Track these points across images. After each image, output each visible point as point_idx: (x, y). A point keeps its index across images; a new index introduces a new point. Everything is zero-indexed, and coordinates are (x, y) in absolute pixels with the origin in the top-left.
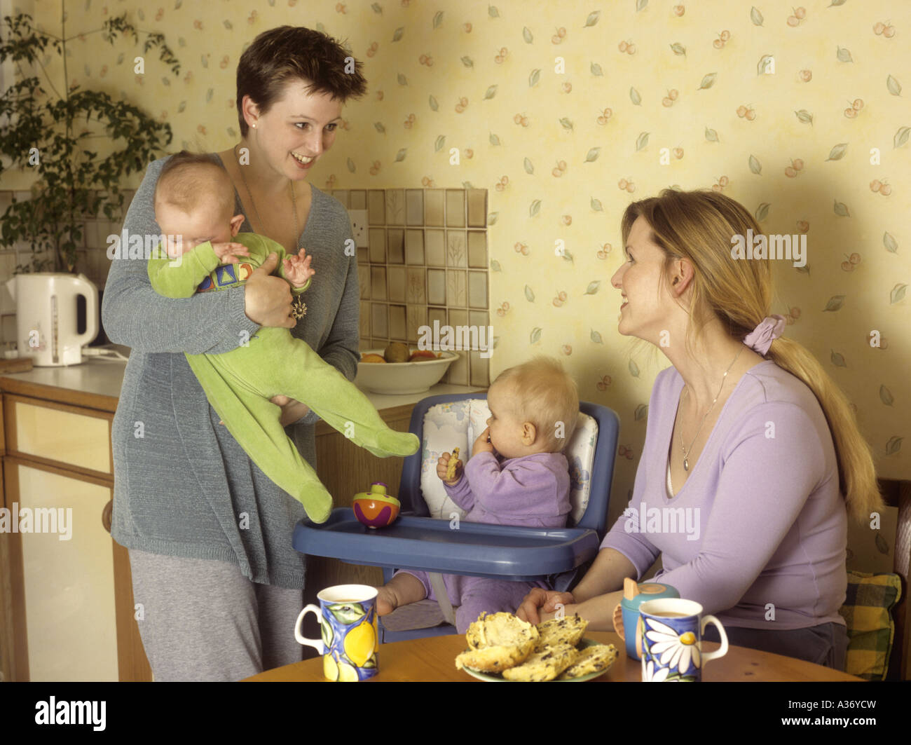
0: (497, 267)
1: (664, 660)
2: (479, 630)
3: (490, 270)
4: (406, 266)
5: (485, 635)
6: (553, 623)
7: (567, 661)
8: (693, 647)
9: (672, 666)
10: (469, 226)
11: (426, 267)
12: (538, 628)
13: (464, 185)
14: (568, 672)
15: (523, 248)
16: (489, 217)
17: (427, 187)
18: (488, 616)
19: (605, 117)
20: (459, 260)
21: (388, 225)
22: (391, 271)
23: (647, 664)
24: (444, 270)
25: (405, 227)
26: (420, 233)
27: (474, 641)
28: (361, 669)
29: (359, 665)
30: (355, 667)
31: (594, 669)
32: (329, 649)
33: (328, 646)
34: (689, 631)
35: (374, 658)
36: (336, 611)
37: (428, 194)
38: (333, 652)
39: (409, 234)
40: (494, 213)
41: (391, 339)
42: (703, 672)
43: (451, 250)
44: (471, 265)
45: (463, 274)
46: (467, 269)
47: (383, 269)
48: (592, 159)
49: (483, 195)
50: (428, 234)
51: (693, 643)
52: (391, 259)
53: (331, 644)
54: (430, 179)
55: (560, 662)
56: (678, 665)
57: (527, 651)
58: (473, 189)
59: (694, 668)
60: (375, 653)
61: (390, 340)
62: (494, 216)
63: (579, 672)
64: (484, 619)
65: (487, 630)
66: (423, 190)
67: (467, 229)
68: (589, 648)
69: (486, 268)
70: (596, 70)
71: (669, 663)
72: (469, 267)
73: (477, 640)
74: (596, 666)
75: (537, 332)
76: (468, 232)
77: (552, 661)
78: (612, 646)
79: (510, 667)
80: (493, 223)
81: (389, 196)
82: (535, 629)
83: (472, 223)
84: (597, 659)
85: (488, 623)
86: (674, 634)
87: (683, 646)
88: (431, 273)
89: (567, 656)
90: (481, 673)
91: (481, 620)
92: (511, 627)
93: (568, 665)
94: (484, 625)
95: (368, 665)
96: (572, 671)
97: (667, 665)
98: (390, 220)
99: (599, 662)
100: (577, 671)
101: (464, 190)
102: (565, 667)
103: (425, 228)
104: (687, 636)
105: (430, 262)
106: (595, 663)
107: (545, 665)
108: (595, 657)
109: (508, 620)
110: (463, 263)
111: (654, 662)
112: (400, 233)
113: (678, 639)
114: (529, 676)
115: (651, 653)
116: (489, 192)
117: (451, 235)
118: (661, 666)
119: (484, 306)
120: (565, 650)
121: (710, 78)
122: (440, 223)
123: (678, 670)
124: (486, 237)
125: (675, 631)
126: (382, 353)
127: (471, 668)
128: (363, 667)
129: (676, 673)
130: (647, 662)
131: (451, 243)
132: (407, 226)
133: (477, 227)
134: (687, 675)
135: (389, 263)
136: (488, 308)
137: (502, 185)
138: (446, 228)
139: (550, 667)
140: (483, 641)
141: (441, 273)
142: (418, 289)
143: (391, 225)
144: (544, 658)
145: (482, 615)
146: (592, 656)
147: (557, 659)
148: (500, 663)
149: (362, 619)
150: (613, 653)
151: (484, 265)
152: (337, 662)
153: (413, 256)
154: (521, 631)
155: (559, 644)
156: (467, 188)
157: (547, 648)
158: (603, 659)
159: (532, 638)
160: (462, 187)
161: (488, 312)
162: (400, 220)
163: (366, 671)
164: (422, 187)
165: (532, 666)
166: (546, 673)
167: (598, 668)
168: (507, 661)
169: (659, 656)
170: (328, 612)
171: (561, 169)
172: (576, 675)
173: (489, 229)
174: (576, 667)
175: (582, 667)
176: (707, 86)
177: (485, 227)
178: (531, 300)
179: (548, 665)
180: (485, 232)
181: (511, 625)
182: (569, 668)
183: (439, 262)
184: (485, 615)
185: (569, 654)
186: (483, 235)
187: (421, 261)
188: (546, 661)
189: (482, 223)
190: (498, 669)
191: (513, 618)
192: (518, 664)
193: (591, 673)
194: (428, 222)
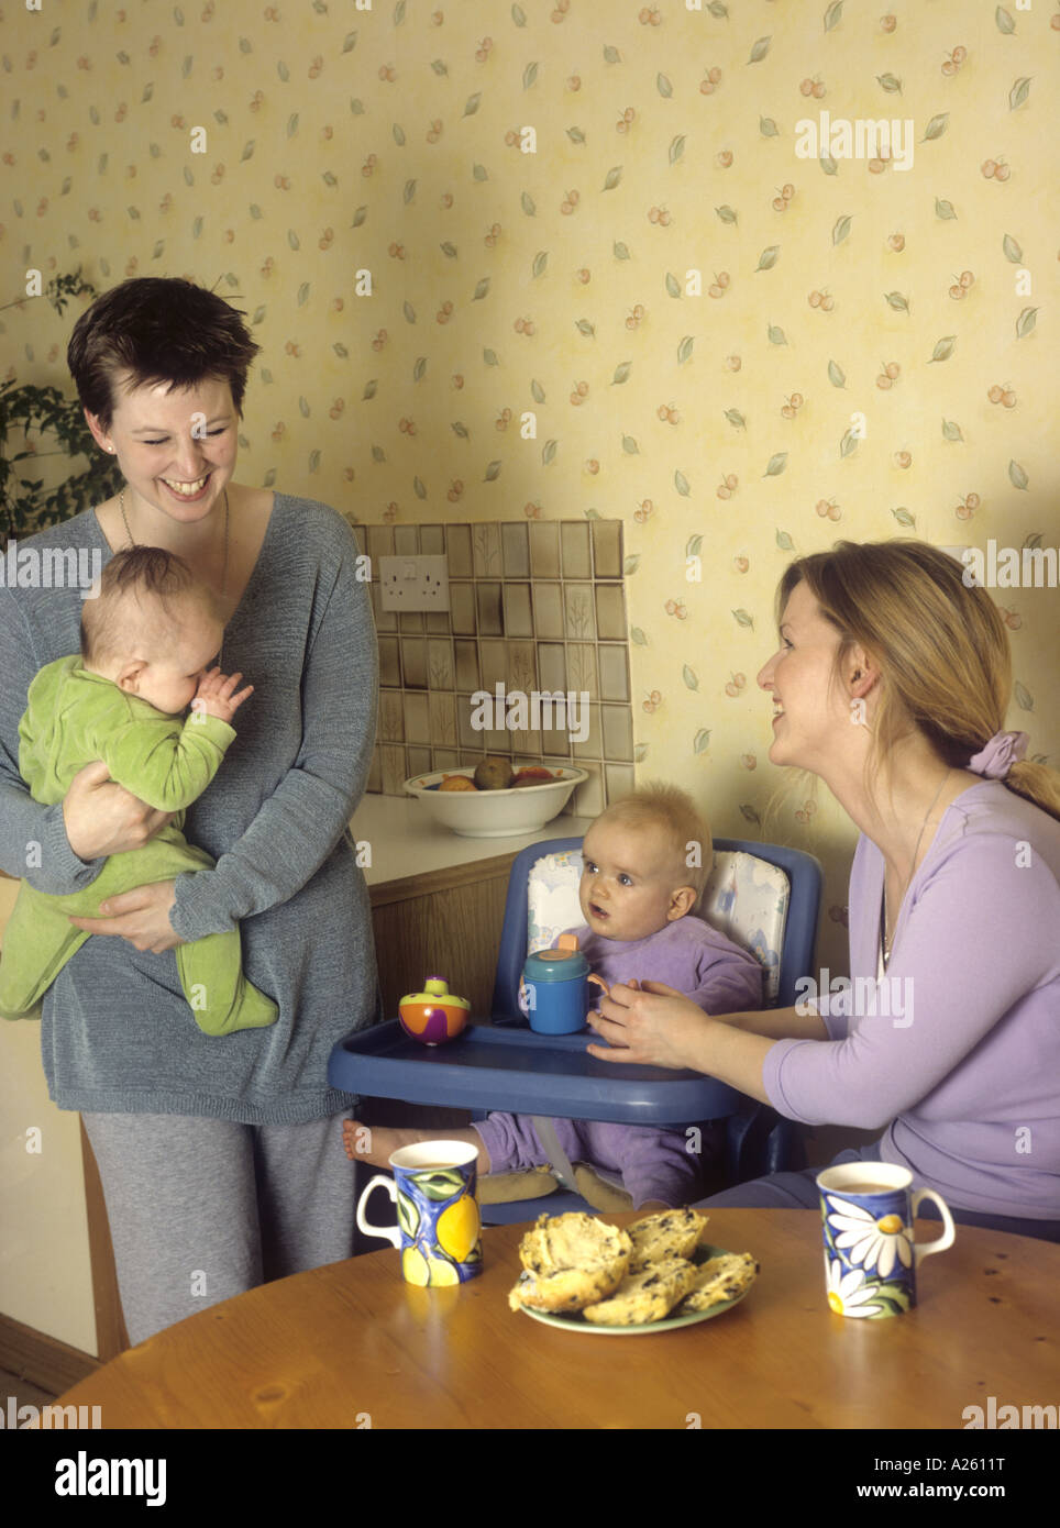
0: (641, 639)
1: (856, 1257)
2: (539, 1244)
3: (630, 642)
4: (506, 639)
5: (550, 1251)
6: (651, 1223)
7: (683, 1287)
8: (899, 1237)
9: (868, 1266)
10: (596, 577)
11: (536, 640)
12: (630, 1235)
13: (587, 514)
14: (686, 1304)
15: (678, 608)
16: (626, 563)
17: (533, 519)
18: (551, 1220)
19: (792, 407)
20: (583, 629)
21: (478, 578)
22: (484, 646)
23: (831, 1264)
24: (562, 644)
25: (503, 580)
26: (525, 589)
27: (533, 1263)
28: (463, 1266)
29: (459, 1261)
30: (454, 1263)
31: (725, 1296)
32: (414, 1240)
33: (412, 1235)
34: (891, 1212)
35: (478, 1248)
36: (422, 1182)
37: (533, 529)
38: (420, 1242)
39: (509, 591)
40: (632, 557)
41: (488, 750)
42: (918, 1275)
43: (570, 612)
44: (602, 636)
45: (589, 650)
46: (597, 642)
47: (472, 645)
48: (775, 471)
49: (615, 528)
50: (536, 589)
51: (899, 1231)
52: (484, 628)
53: (416, 1232)
54: (537, 506)
55: (672, 1289)
56: (876, 1265)
57: (620, 1275)
58: (601, 521)
59: (902, 1269)
60: (479, 1241)
61: (486, 752)
62: (633, 561)
63: (702, 1303)
64: (545, 1226)
65: (552, 1241)
66: (527, 523)
67: (594, 581)
68: (712, 1261)
69: (625, 640)
70: (776, 336)
71: (862, 1262)
72: (599, 639)
73: (538, 1260)
74: (728, 1291)
75: (704, 736)
76: (596, 585)
77: (660, 1288)
78: (748, 1256)
79: (595, 1303)
80: (631, 572)
81: (477, 531)
82: (625, 1236)
83: (599, 573)
84: (729, 1280)
85: (553, 1231)
86: (871, 1219)
87: (884, 1237)
88: (543, 648)
89: (682, 1278)
90: (551, 1314)
91: (541, 1227)
92: (588, 1235)
93: (684, 1292)
94: (546, 1236)
95: (471, 1258)
96: (692, 1302)
97: (861, 1265)
98: (480, 571)
99: (732, 1285)
100: (699, 1302)
101: (587, 522)
102: (680, 1297)
103: (532, 580)
104: (889, 1221)
105: (541, 632)
106: (726, 1286)
107: (650, 1296)
108: (724, 1276)
109: (582, 1225)
110: (590, 633)
111: (841, 1261)
112: (496, 589)
113: (875, 1226)
114: (626, 1314)
115: (836, 1248)
116: (625, 523)
117: (570, 590)
118: (851, 1267)
119: (624, 697)
120: (678, 1269)
121: (947, 345)
122: (554, 573)
123: (877, 1273)
124: (622, 591)
125: (870, 1214)
126: (470, 772)
127: (534, 1307)
128: (465, 1263)
129: (875, 1276)
130: (831, 1260)
131: (570, 603)
132: (506, 578)
133: (610, 579)
134: (890, 1280)
135: (482, 635)
136: (629, 701)
137: (644, 512)
138: (562, 581)
139: (657, 1299)
140: (547, 1261)
141: (557, 649)
142: (525, 674)
143: (482, 578)
144: (647, 1284)
145: (542, 1219)
146: (718, 1274)
147: (666, 1284)
148: (580, 1298)
149: (461, 1192)
150: (751, 1268)
151: (621, 636)
152: (426, 1259)
153: (516, 624)
154: (604, 1241)
155: (666, 1258)
156: (593, 518)
157: (648, 1266)
158: (738, 1278)
159: (622, 1253)
160: (585, 518)
161: (630, 708)
162: (495, 569)
163: (469, 1268)
164: (525, 519)
165: (629, 1299)
166: (653, 1309)
167: (732, 1294)
168: (591, 1294)
169: (848, 1251)
170: (410, 1185)
171: (729, 487)
172: (698, 1307)
173: (627, 579)
174: (697, 1295)
175: (707, 1294)
176: (942, 356)
177: (621, 577)
178: (693, 687)
179: (655, 1296)
180: (621, 584)
181: (586, 1232)
182: (686, 1298)
183: (555, 632)
184: (547, 1219)
185: (685, 1275)
186: (617, 589)
187: (526, 630)
188: (650, 1289)
189: (616, 572)
190: (578, 1307)
191: (589, 1220)
192: (608, 1296)
193: (721, 1302)
194: (535, 572)
